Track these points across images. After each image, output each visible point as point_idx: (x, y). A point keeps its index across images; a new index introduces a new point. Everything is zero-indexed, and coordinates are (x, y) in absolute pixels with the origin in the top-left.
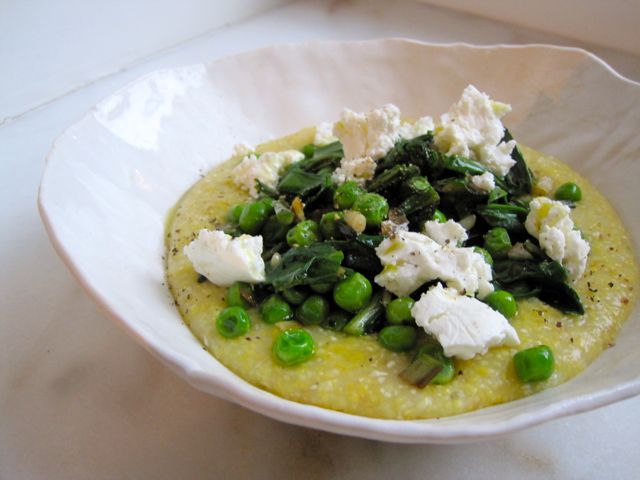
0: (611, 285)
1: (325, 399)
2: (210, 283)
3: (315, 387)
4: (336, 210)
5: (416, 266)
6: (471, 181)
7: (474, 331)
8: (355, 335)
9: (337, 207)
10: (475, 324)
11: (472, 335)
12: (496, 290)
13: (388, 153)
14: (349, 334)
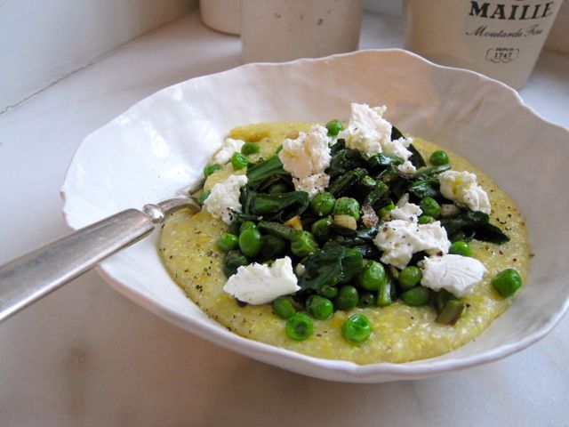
0: (510, 216)
1: (400, 357)
2: (250, 305)
3: (390, 351)
4: (322, 217)
5: (409, 245)
6: (398, 170)
7: (470, 273)
8: (387, 305)
9: (321, 214)
10: (468, 269)
11: (473, 277)
12: (452, 243)
13: (331, 163)
14: (383, 306)
